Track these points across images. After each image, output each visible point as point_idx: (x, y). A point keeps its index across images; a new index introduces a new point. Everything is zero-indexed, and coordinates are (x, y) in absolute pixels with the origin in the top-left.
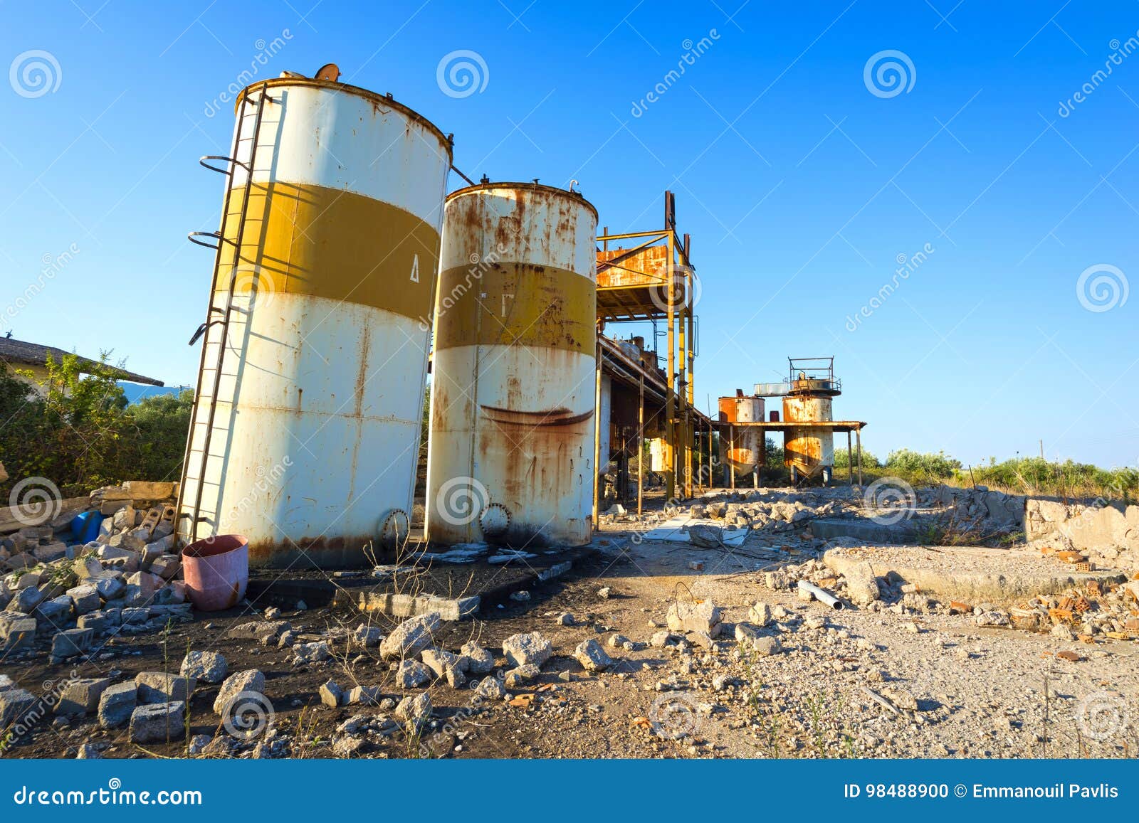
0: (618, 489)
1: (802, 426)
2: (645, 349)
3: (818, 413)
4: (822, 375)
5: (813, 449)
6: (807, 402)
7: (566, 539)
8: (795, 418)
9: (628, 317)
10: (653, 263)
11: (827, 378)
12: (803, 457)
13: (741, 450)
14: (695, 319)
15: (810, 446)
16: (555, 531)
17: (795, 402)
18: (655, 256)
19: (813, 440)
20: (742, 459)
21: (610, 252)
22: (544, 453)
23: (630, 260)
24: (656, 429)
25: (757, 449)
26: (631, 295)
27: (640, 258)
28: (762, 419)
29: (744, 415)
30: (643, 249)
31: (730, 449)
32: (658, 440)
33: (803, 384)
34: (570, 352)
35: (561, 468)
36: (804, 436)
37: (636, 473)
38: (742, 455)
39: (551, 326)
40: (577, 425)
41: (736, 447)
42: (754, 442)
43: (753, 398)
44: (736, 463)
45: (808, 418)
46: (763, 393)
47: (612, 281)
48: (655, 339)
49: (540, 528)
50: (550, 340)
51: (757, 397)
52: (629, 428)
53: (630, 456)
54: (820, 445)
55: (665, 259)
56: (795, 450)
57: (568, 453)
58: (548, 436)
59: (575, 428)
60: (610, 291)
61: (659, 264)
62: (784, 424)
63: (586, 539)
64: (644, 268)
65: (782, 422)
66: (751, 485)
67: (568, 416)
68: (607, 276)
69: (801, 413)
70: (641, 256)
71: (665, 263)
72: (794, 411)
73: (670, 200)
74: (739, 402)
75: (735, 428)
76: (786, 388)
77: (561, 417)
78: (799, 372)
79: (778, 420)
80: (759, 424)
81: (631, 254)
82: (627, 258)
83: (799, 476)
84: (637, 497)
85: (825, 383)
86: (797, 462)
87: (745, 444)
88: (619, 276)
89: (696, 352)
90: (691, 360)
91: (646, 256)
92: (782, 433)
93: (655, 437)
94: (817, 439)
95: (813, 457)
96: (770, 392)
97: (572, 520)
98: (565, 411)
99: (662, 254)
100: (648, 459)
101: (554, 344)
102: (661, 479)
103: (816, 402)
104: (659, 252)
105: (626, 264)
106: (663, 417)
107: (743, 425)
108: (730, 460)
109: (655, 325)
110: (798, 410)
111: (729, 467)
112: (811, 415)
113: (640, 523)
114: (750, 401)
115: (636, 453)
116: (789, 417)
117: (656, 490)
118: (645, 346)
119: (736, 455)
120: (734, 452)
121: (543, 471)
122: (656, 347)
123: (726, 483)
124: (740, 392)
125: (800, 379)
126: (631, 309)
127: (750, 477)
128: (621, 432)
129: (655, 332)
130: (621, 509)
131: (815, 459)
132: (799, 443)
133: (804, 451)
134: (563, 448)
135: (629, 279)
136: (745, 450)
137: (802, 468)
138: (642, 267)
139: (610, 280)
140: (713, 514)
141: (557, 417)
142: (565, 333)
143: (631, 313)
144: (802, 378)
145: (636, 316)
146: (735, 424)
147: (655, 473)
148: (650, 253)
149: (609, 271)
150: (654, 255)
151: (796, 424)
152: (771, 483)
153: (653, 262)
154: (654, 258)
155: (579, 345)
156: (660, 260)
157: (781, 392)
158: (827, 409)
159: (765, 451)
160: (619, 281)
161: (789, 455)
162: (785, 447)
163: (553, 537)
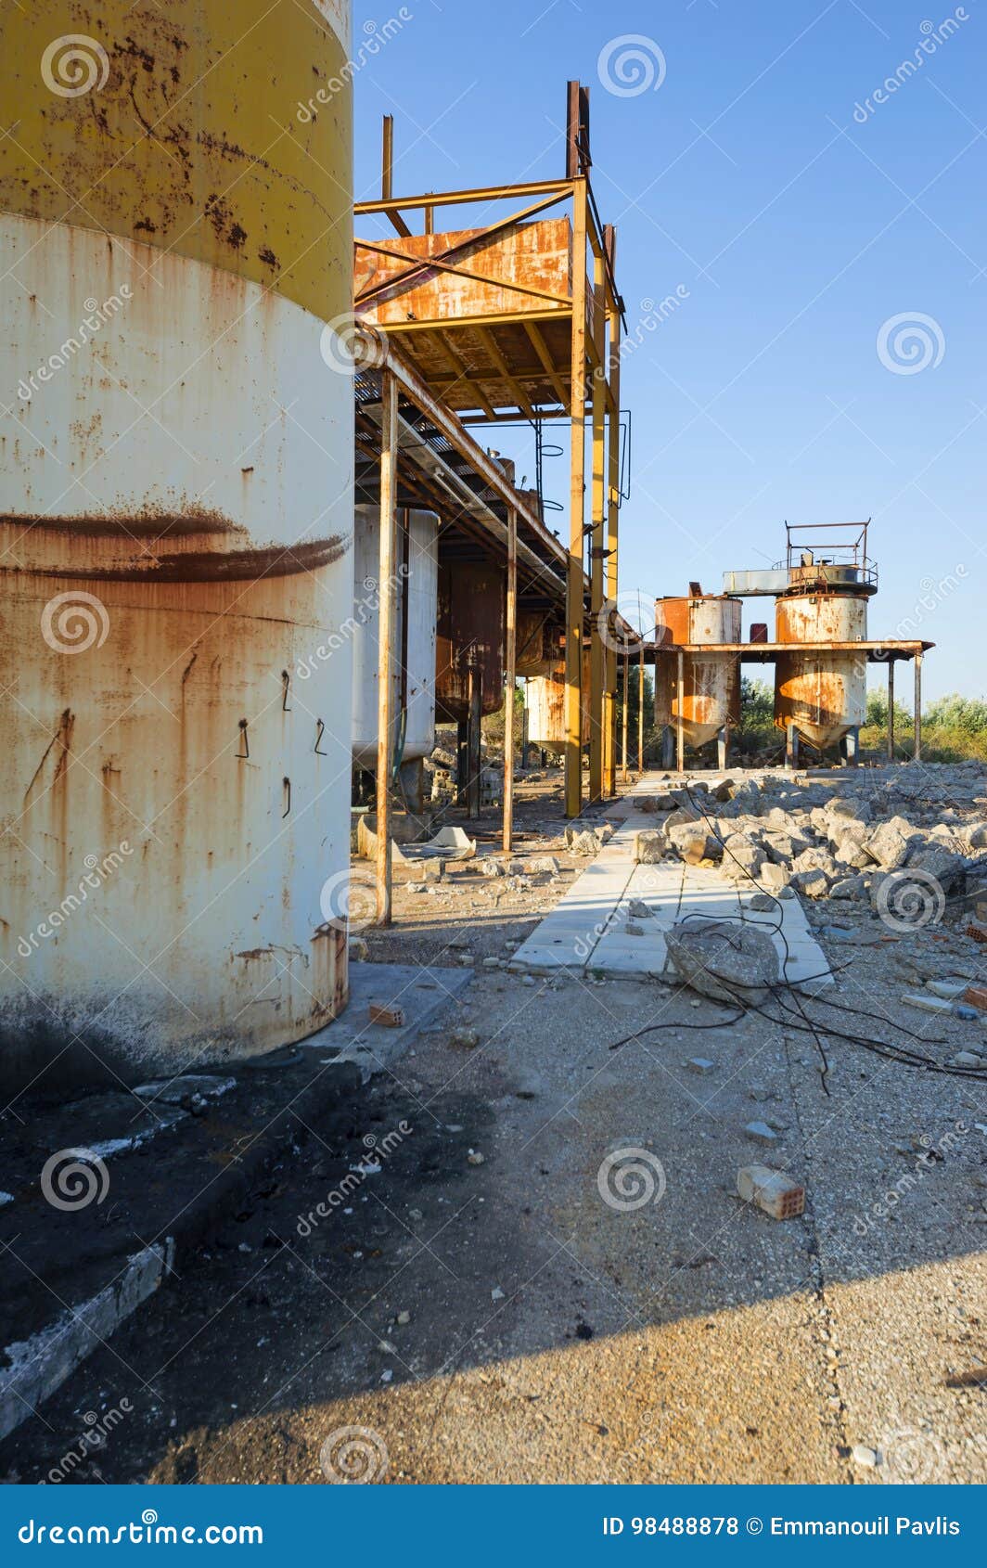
0: (461, 781)
1: (812, 651)
2: (517, 486)
3: (844, 625)
4: (843, 558)
5: (830, 694)
6: (824, 604)
7: (226, 1035)
8: (800, 635)
9: (481, 412)
10: (537, 264)
11: (850, 561)
12: (812, 710)
13: (695, 699)
14: (623, 418)
15: (825, 689)
16: (169, 1012)
17: (801, 605)
18: (544, 247)
19: (830, 678)
20: (698, 716)
21: (437, 237)
22: (108, 696)
23: (484, 256)
24: (539, 655)
25: (726, 697)
26: (486, 346)
27: (506, 250)
28: (737, 640)
29: (703, 631)
30: (514, 226)
31: (675, 696)
32: (541, 680)
33: (811, 575)
34: (225, 278)
35: (192, 758)
36: (816, 671)
37: (498, 745)
38: (698, 709)
39: (133, 145)
40: (268, 585)
41: (688, 693)
42: (721, 681)
43: (722, 599)
44: (686, 723)
45: (824, 636)
46: (740, 589)
47: (442, 308)
48: (539, 463)
49: (96, 1007)
50: (127, 205)
51: (729, 597)
52: (482, 648)
53: (484, 711)
54: (844, 686)
55: (565, 251)
56: (796, 696)
57: (225, 695)
58: (128, 622)
59: (260, 596)
60: (438, 332)
61: (551, 265)
62: (779, 647)
63: (317, 1011)
64: (517, 276)
65: (772, 644)
66: (711, 763)
67: (223, 545)
68: (432, 295)
69: (811, 627)
70: (508, 245)
71: (565, 260)
72: (798, 623)
73: (580, 103)
74: (695, 606)
75: (688, 656)
76: (781, 581)
77: (190, 546)
78: (804, 551)
79: (764, 639)
80: (734, 648)
81: (484, 241)
82: (477, 251)
83: (802, 746)
84: (501, 799)
85: (850, 572)
86: (801, 720)
87: (704, 688)
88: (458, 296)
89: (625, 491)
90: (614, 506)
91: (520, 244)
92: (771, 667)
93: (537, 673)
94: (839, 676)
95: (831, 709)
96: (753, 587)
97: (254, 954)
98: (205, 525)
99: (559, 239)
100: (522, 718)
101: (146, 226)
102: (544, 755)
103: (840, 604)
104: (552, 235)
105: (476, 265)
106: (556, 625)
107: (703, 649)
108: (676, 719)
109: (538, 433)
110: (805, 620)
111: (674, 731)
112: (830, 630)
113: (509, 883)
114: (716, 604)
115: (499, 705)
116: (789, 634)
117: (536, 779)
118: (518, 478)
119: (688, 708)
120: (685, 703)
121: (107, 770)
122: (539, 481)
123: (668, 760)
124: (695, 588)
125: (803, 564)
126: (487, 390)
127: (711, 748)
128: (464, 658)
129: (539, 447)
130: (461, 840)
131: (833, 714)
132: (804, 685)
133: (813, 698)
134: (199, 677)
135: (482, 302)
136: (703, 699)
137: (809, 731)
138: (512, 273)
139: (436, 305)
140: (692, 853)
141: (173, 547)
142: (200, 190)
143: (485, 402)
144: (808, 562)
145: (498, 411)
146: (688, 649)
147: (533, 746)
148: (529, 236)
149: (435, 283)
150: (541, 242)
151: (804, 647)
152: (746, 757)
153: (538, 260)
154: (541, 250)
155: (269, 258)
156: (553, 254)
157: (774, 587)
158: (859, 618)
159: (738, 699)
160: (458, 305)
161: (784, 706)
162: (777, 692)
163: (160, 1038)
